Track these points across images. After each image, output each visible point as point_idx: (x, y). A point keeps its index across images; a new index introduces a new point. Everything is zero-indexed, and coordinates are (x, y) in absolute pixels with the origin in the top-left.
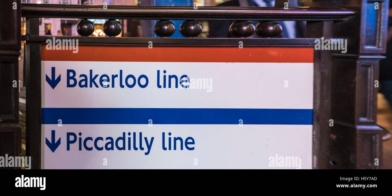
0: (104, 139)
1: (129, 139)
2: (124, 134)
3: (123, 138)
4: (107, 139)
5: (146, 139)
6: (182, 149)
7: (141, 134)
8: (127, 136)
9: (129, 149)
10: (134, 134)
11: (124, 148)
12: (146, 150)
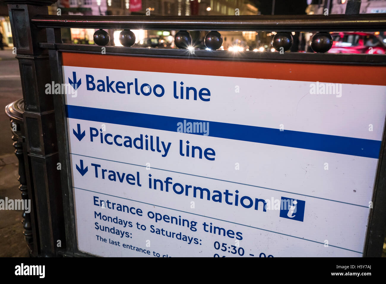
0: (123, 137)
1: (147, 141)
2: (141, 136)
3: (141, 139)
4: (126, 137)
5: (163, 143)
6: (201, 157)
7: (158, 138)
8: (144, 139)
9: (147, 149)
10: (152, 137)
11: (141, 147)
12: (163, 152)
